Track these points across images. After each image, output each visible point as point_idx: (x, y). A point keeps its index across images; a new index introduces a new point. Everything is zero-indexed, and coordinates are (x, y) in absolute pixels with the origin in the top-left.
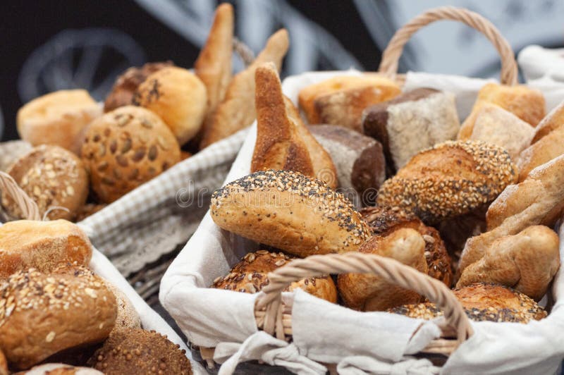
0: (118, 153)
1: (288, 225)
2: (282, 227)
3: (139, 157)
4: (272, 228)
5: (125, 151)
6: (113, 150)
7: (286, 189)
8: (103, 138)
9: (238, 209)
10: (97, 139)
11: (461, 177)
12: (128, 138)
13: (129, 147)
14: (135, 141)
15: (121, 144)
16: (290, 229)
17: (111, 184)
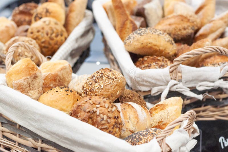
0: (49, 35)
1: (155, 45)
2: (154, 47)
3: (57, 36)
4: (151, 48)
5: (51, 34)
6: (47, 34)
7: (153, 34)
8: (42, 31)
9: (139, 42)
10: (38, 31)
11: (185, 25)
12: (52, 29)
13: (53, 32)
14: (55, 30)
15: (50, 32)
16: (156, 47)
17: (47, 48)
